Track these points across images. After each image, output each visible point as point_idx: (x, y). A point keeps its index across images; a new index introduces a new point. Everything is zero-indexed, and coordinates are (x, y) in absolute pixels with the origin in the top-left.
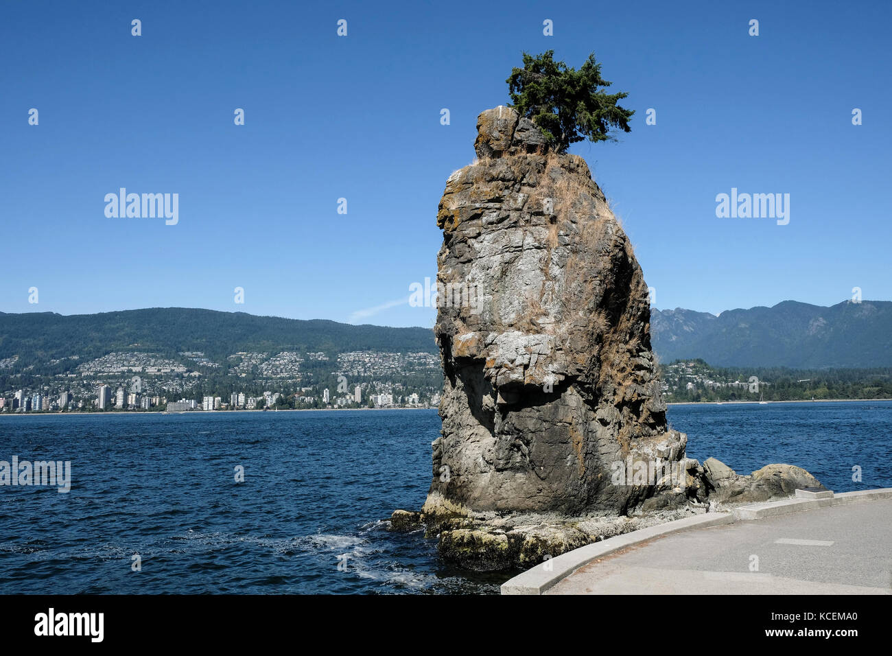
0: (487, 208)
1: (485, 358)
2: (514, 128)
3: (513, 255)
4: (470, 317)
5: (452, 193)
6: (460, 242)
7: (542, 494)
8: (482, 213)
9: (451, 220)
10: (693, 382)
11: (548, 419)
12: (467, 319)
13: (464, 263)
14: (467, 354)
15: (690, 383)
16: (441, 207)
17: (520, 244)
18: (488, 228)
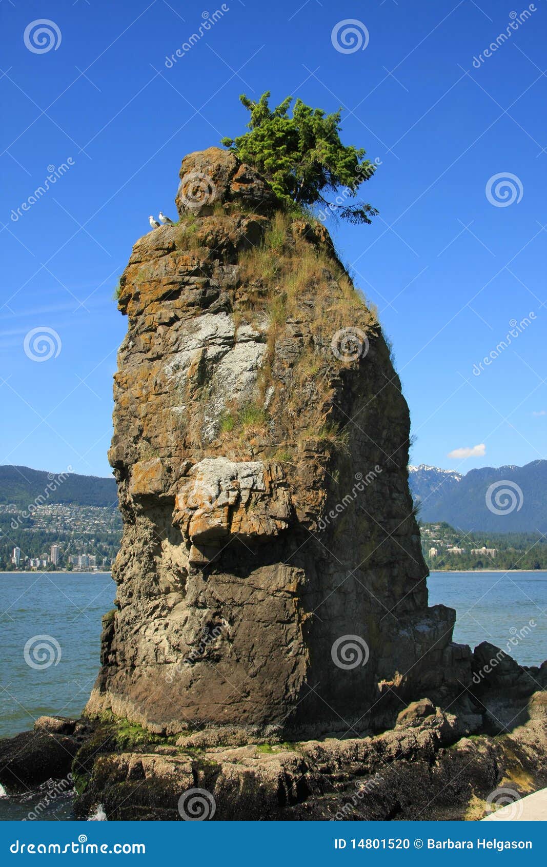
0: (187, 283)
1: (175, 495)
2: (231, 177)
3: (220, 349)
4: (156, 437)
5: (140, 262)
6: (146, 331)
7: (249, 698)
8: (181, 289)
9: (137, 297)
10: (436, 548)
11: (262, 586)
12: (152, 440)
13: (152, 360)
14: (149, 490)
15: (433, 549)
16: (124, 281)
17: (232, 334)
18: (188, 311)
